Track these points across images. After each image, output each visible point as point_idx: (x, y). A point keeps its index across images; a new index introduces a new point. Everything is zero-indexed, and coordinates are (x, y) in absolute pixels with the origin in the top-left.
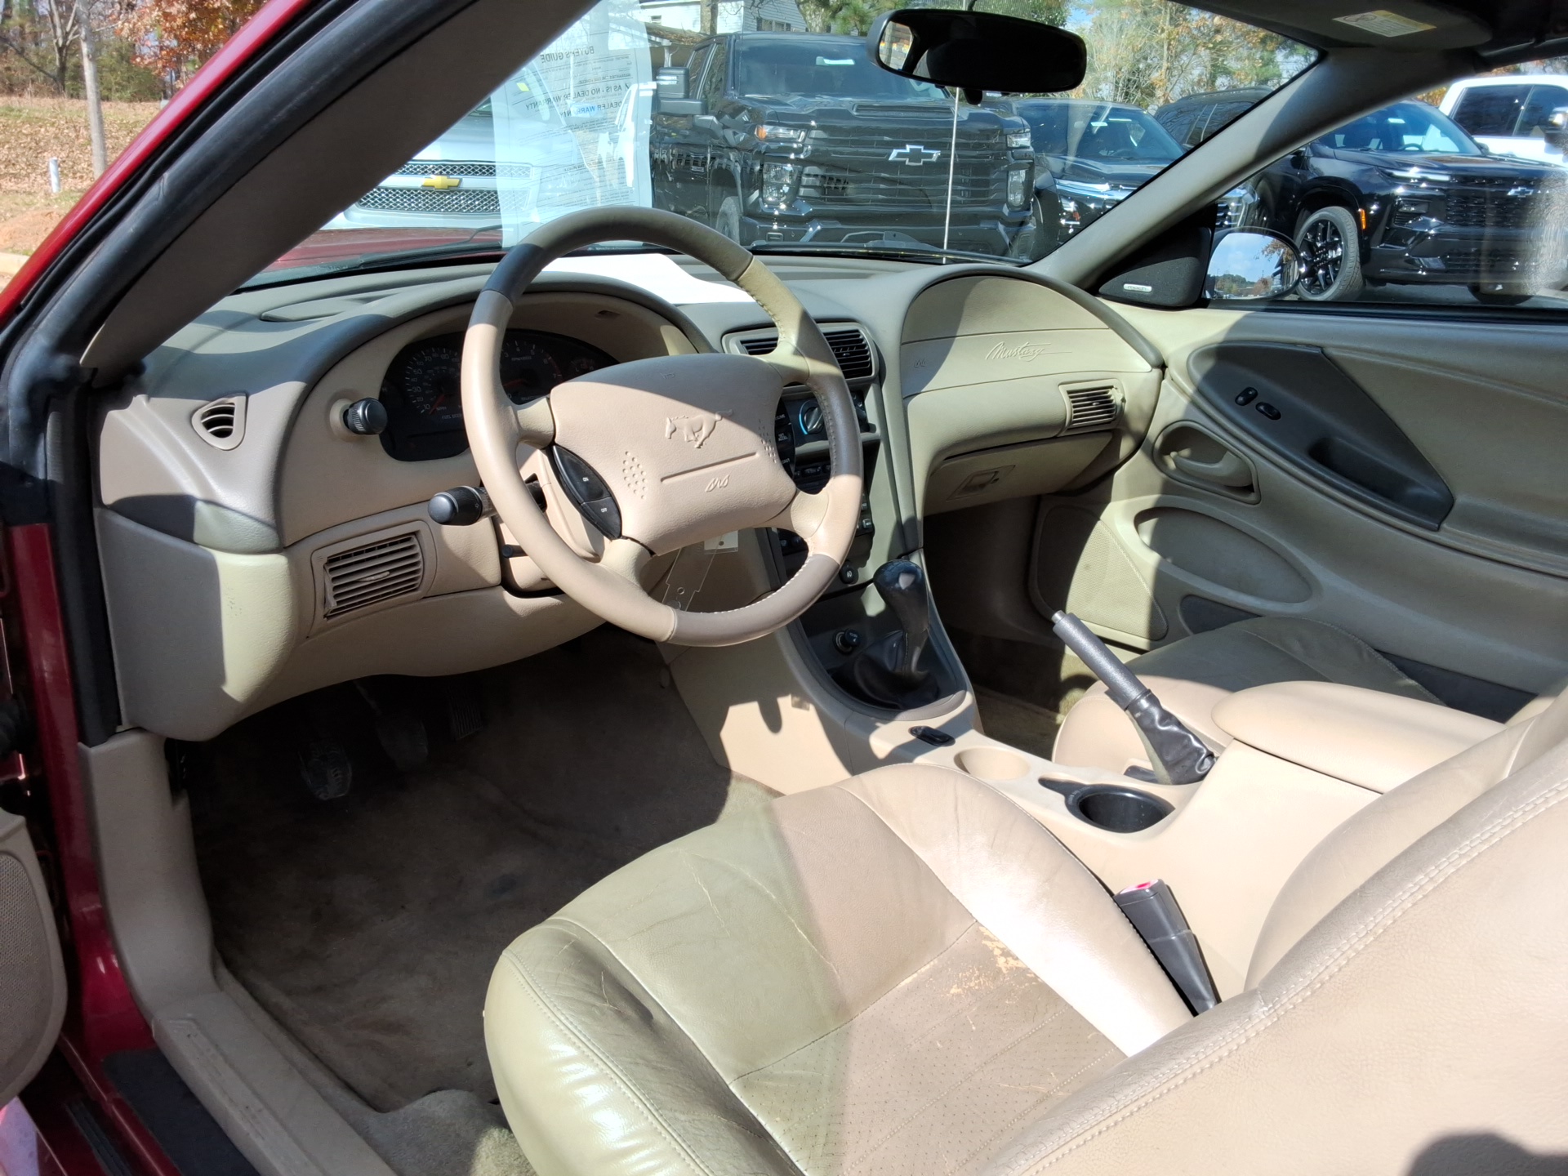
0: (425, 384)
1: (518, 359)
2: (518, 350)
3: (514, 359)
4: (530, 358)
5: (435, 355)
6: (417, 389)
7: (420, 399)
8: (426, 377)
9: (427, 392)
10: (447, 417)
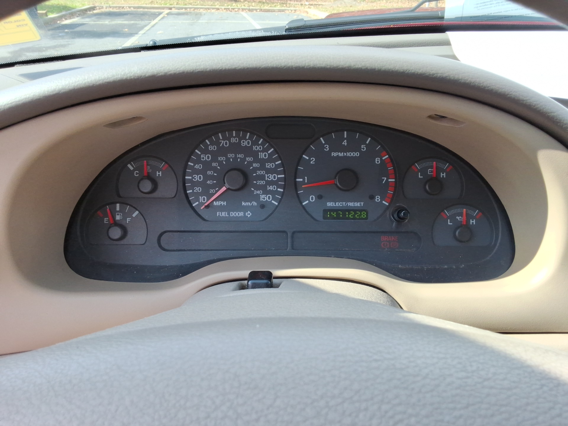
0: (209, 173)
1: (341, 154)
2: (345, 143)
3: (334, 154)
4: (357, 154)
5: (233, 140)
6: (197, 178)
7: (198, 189)
8: (214, 164)
9: (209, 182)
10: (224, 214)
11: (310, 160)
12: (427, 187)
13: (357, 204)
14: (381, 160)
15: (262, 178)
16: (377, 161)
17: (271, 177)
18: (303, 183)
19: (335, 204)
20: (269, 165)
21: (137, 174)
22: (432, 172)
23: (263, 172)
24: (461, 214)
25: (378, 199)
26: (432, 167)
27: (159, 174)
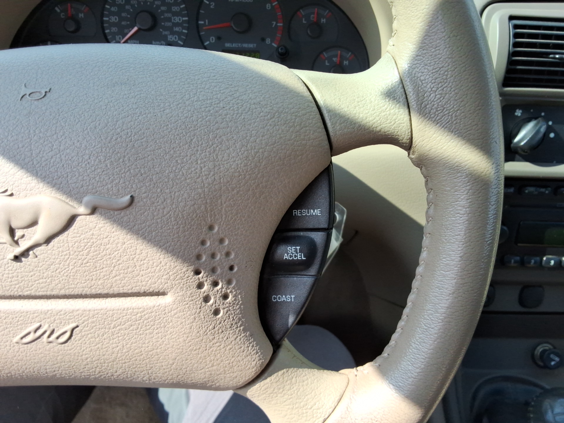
0: (124, 15)
1: (237, 0)
7: (114, 29)
8: (127, 7)
9: (123, 23)
11: (209, 5)
12: (309, 32)
13: (251, 46)
14: (272, 6)
15: (169, 20)
16: (268, 6)
17: (177, 19)
18: (204, 25)
19: (232, 45)
20: (175, 9)
21: (63, 15)
22: (313, 17)
23: (169, 15)
24: (336, 56)
25: (268, 41)
26: (313, 13)
27: (81, 15)
